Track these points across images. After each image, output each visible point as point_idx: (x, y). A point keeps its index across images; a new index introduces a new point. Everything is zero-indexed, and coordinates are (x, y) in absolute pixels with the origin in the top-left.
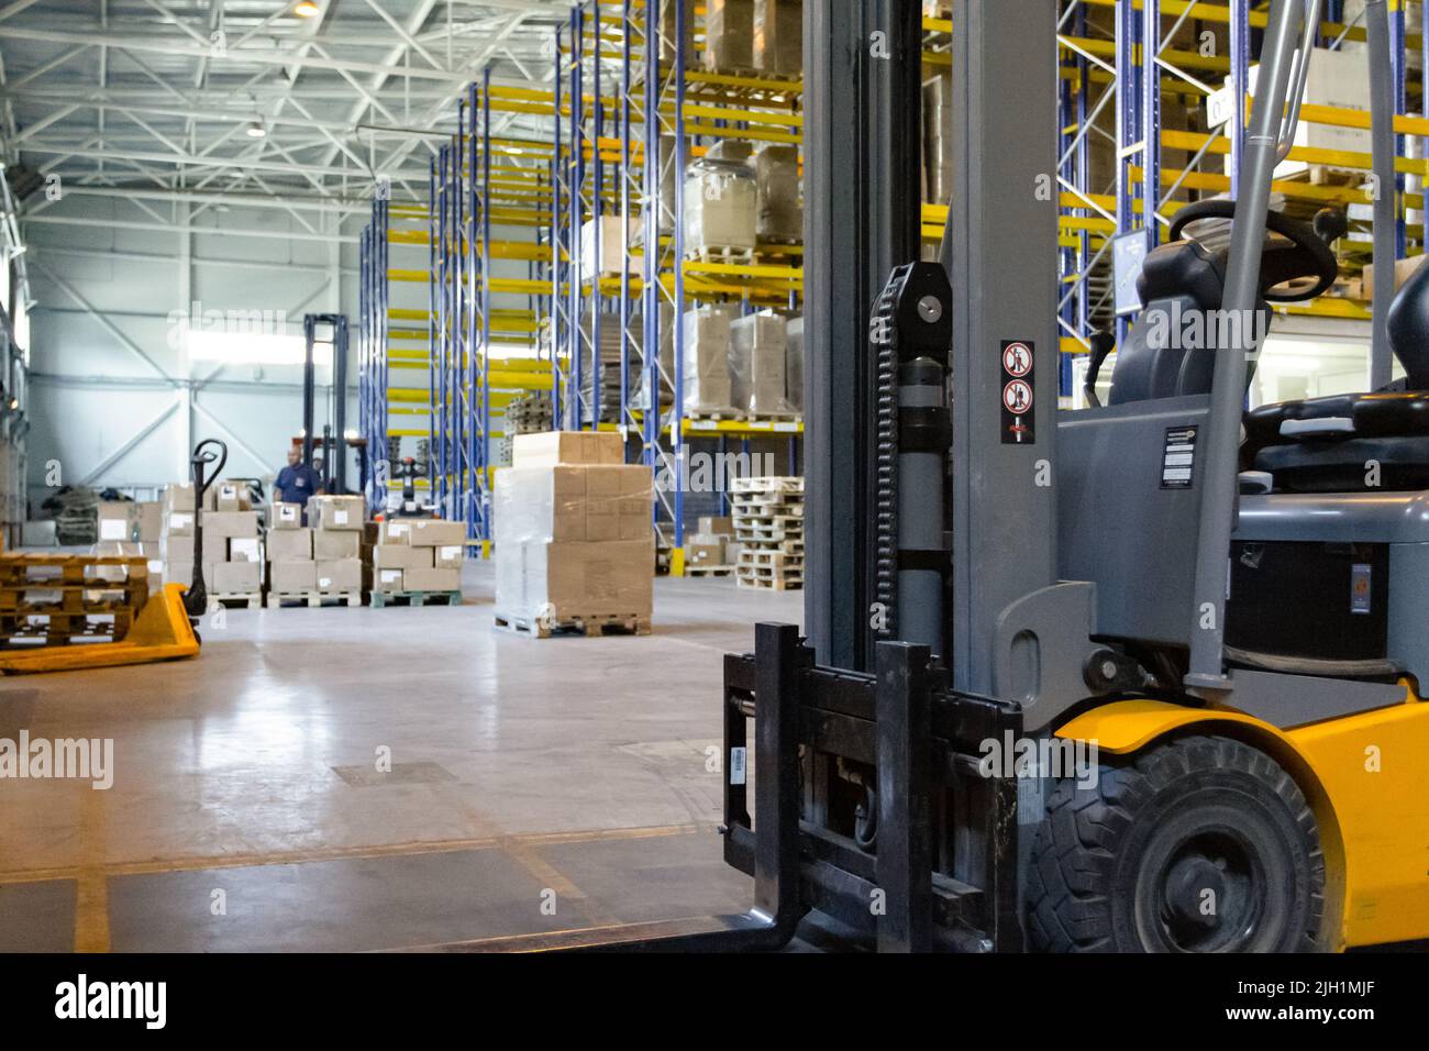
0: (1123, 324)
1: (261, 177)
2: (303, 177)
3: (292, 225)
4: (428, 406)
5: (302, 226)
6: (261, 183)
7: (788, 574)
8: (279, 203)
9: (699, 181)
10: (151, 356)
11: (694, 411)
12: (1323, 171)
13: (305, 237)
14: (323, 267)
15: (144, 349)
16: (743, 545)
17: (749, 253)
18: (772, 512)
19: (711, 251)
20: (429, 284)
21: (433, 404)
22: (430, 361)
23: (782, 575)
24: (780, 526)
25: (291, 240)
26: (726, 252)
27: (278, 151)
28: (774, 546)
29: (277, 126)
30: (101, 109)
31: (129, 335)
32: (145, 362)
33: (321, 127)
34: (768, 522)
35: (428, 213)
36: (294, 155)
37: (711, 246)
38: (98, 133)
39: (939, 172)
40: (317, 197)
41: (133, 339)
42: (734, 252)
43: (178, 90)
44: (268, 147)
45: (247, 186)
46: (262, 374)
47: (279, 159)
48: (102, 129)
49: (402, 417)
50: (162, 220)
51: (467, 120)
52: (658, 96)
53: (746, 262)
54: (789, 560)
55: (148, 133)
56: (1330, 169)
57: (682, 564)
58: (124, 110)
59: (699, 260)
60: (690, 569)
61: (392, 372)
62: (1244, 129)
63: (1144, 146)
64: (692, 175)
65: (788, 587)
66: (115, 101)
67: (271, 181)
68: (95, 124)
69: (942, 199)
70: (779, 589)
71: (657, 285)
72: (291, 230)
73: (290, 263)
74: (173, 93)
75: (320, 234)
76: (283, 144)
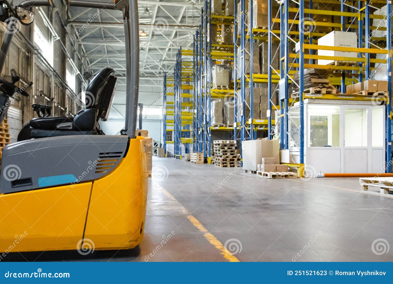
0: (281, 102)
1: (144, 72)
2: (152, 72)
3: (152, 83)
4: (173, 124)
5: (154, 84)
6: (145, 74)
7: (223, 163)
8: (149, 78)
9: (215, 70)
10: (121, 113)
11: (213, 125)
12: (338, 62)
13: (155, 86)
14: (160, 93)
15: (120, 112)
16: (216, 156)
17: (227, 87)
18: (219, 149)
19: (218, 86)
20: (174, 96)
21: (175, 124)
22: (174, 114)
23: (222, 164)
24: (221, 152)
25: (152, 87)
26: (222, 87)
27: (147, 67)
28: (221, 157)
29: (146, 61)
30: (108, 59)
31: (117, 108)
32: (120, 115)
33: (155, 61)
34: (219, 151)
35: (174, 80)
36: (150, 67)
37: (218, 85)
38: (108, 64)
39: (263, 66)
40: (157, 77)
41: (117, 109)
42: (223, 87)
43: (120, 54)
44: (145, 66)
45: (143, 75)
46: (146, 117)
47: (147, 68)
48: (108, 63)
49: (169, 127)
50: (123, 83)
51: (178, 59)
52: (207, 51)
53: (226, 89)
54: (223, 160)
55: (116, 64)
56: (340, 62)
57: (210, 161)
58: (111, 59)
59: (215, 89)
60: (212, 162)
61: (167, 116)
62: (303, 52)
63: (285, 58)
64: (213, 69)
65: (223, 166)
66: (110, 57)
67: (147, 73)
68: (107, 62)
69: (264, 72)
70: (221, 167)
71: (206, 95)
72: (152, 85)
73: (152, 92)
74: (119, 55)
75: (158, 85)
76: (148, 65)
